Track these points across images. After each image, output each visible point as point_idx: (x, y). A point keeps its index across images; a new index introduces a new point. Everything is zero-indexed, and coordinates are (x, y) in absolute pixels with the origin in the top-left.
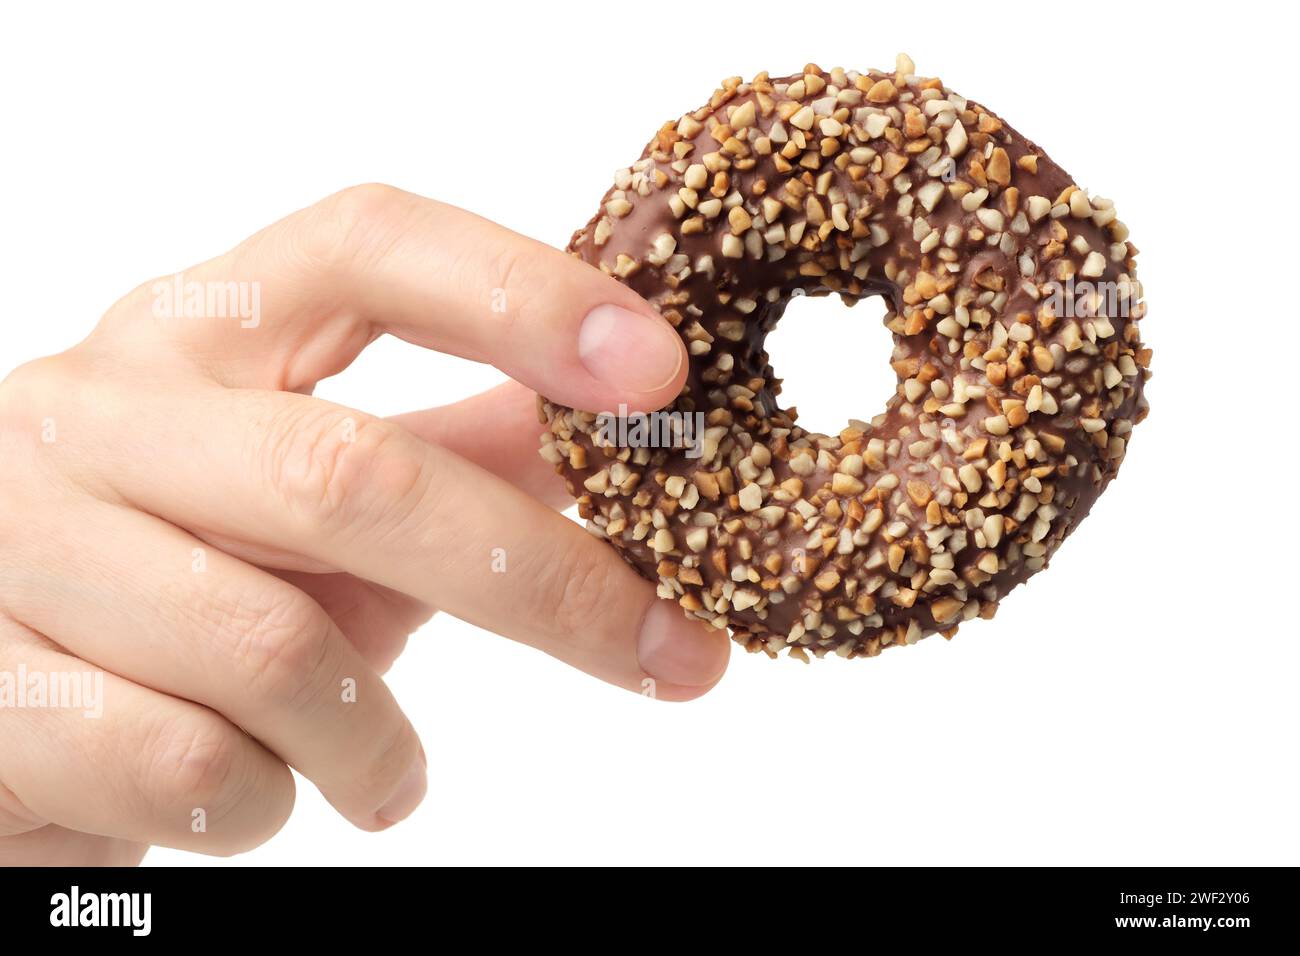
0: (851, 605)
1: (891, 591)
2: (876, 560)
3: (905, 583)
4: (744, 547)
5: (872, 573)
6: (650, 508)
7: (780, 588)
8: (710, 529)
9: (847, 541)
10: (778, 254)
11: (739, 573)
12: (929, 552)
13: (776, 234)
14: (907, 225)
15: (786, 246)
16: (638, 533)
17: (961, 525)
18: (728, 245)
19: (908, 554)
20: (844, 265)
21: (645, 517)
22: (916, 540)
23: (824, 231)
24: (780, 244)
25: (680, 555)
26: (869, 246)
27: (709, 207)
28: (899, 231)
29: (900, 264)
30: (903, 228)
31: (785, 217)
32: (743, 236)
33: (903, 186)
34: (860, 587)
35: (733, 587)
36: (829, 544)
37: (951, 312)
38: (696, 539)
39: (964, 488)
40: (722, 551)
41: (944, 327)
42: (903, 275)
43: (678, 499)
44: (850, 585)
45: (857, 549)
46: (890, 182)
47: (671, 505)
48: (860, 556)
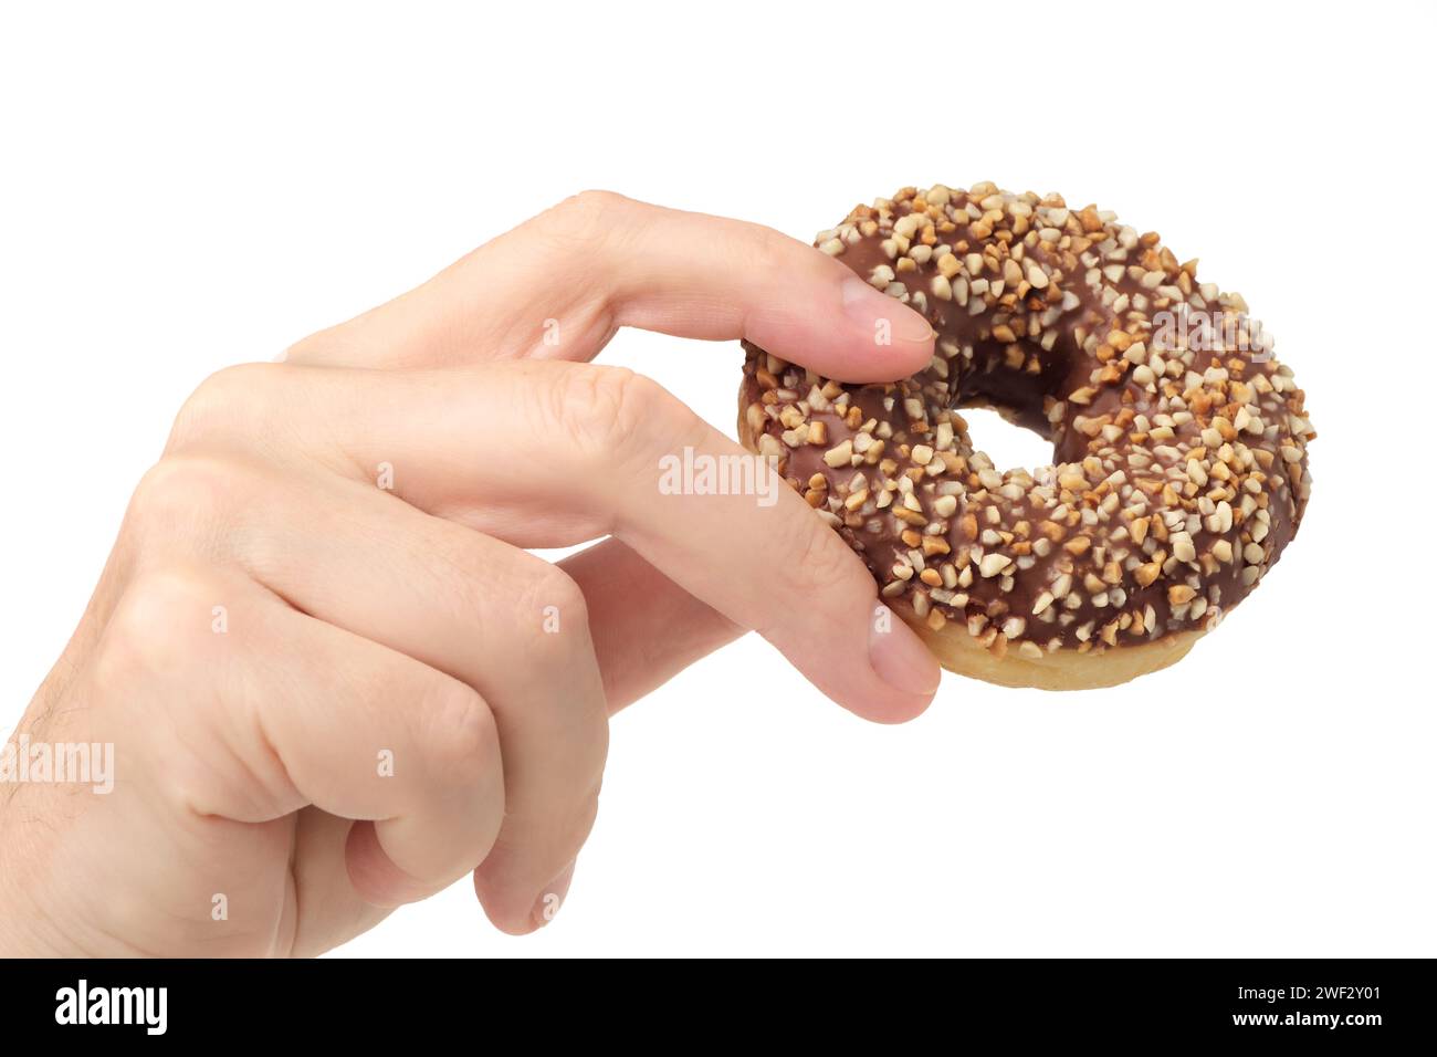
0: (1099, 573)
1: (1135, 564)
2: (1120, 533)
3: (1147, 559)
4: (993, 514)
5: (1117, 545)
6: (894, 476)
7: (1032, 553)
8: (957, 497)
9: (1090, 517)
10: (979, 307)
11: (989, 536)
12: (1169, 531)
13: (980, 285)
14: (1095, 292)
15: (988, 298)
16: (883, 500)
17: (1195, 511)
18: (940, 284)
19: (1150, 531)
20: (1035, 329)
21: (891, 484)
22: (1156, 517)
23: (1023, 287)
24: (982, 295)
25: (925, 522)
26: (1059, 313)
27: (922, 252)
28: (1088, 299)
29: (1090, 328)
30: (1092, 296)
31: (987, 273)
32: (953, 279)
33: (1090, 261)
34: (1107, 557)
35: (981, 551)
36: (1075, 516)
37: (1146, 362)
38: (944, 504)
39: (1193, 481)
40: (973, 516)
41: (1141, 373)
42: (1092, 339)
43: (924, 466)
44: (1099, 552)
45: (1101, 523)
46: (1078, 256)
47: (919, 472)
48: (1103, 531)
